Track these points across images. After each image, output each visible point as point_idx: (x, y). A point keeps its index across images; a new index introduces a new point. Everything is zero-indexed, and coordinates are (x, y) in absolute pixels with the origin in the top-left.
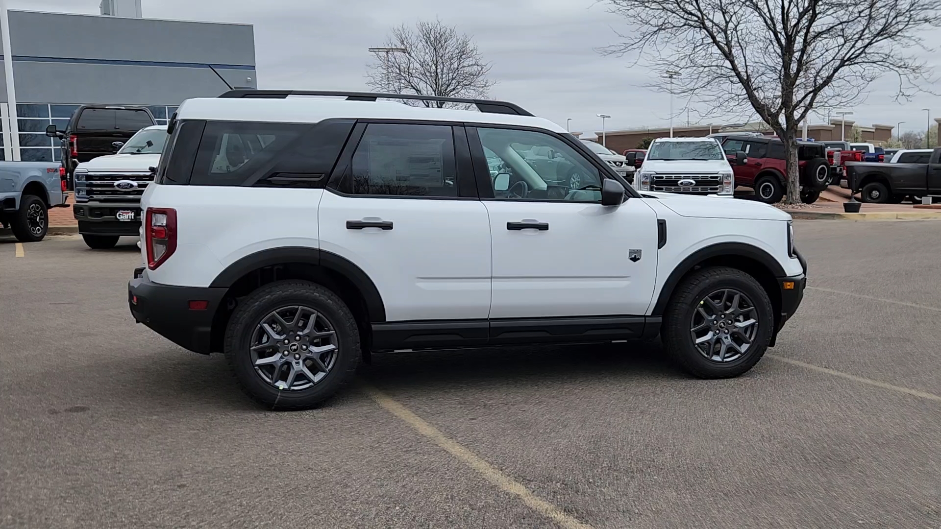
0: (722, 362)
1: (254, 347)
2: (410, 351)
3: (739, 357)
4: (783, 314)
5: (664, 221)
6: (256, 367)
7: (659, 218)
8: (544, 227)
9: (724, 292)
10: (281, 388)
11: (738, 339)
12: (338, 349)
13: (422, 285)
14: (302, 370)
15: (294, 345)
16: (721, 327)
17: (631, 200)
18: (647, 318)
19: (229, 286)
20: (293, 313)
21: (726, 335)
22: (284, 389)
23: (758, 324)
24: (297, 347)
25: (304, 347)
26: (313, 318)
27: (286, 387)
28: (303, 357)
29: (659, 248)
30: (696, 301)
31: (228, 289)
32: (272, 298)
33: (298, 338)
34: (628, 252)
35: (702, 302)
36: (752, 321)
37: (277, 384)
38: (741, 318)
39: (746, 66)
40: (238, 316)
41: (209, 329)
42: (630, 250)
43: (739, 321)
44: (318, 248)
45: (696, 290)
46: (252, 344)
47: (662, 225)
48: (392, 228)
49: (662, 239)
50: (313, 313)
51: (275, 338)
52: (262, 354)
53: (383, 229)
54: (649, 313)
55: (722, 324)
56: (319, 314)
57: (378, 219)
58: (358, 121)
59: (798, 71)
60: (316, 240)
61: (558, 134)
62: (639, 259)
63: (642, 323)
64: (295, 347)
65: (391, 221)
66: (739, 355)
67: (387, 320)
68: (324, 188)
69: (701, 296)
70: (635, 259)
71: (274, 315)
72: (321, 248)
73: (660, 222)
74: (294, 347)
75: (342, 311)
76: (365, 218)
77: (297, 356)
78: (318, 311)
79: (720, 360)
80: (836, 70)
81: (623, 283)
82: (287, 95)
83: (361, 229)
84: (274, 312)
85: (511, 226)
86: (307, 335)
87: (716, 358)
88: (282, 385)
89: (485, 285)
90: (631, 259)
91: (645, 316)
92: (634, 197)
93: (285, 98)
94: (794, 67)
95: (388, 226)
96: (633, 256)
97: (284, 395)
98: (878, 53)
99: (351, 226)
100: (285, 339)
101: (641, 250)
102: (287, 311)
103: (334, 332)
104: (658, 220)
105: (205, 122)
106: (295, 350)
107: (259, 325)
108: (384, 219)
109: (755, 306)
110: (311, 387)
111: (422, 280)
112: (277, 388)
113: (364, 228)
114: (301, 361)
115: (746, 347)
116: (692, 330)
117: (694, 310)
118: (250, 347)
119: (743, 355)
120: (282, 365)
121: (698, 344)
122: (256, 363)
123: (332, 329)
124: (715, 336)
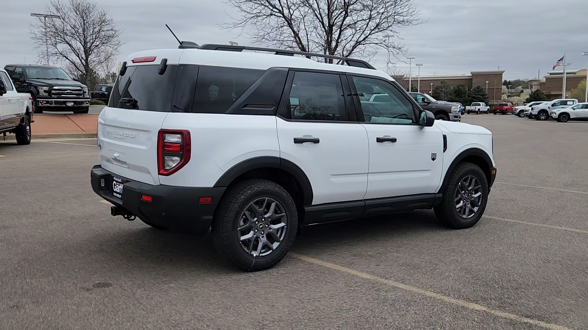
1: (239, 228)
2: (317, 224)
3: (474, 215)
5: (446, 135)
6: (240, 242)
7: (444, 134)
8: (394, 140)
9: (469, 177)
10: (255, 255)
11: (473, 204)
12: (287, 226)
13: (333, 179)
14: (266, 242)
15: (261, 225)
16: (466, 197)
18: (435, 195)
19: (227, 185)
20: (262, 202)
21: (468, 203)
23: (482, 195)
24: (263, 226)
25: (267, 226)
26: (273, 205)
27: (258, 255)
28: (266, 232)
29: (444, 152)
31: (226, 188)
32: (252, 193)
33: (263, 220)
34: (431, 155)
35: (460, 184)
36: (479, 194)
37: (252, 253)
38: (473, 192)
39: (308, 42)
40: (230, 207)
41: (211, 217)
42: (432, 154)
43: (473, 194)
44: (279, 157)
45: (458, 177)
46: (238, 225)
47: (445, 137)
48: (319, 142)
49: (445, 146)
50: (274, 202)
51: (252, 220)
52: (244, 233)
53: (314, 143)
54: (437, 192)
56: (277, 202)
57: (310, 136)
58: (290, 69)
59: (337, 46)
60: (278, 151)
62: (435, 159)
63: (434, 198)
64: (261, 226)
65: (319, 138)
66: (474, 213)
67: (313, 204)
68: (275, 115)
69: (460, 180)
70: (433, 159)
71: (251, 205)
72: (281, 157)
73: (444, 136)
75: (290, 200)
76: (304, 136)
77: (263, 232)
78: (277, 200)
79: (466, 217)
80: (354, 47)
81: (427, 174)
82: (242, 49)
83: (302, 143)
84: (252, 202)
85: (379, 140)
86: (269, 217)
87: (464, 216)
88: (255, 254)
89: (364, 178)
93: (241, 51)
94: (334, 44)
95: (316, 141)
96: (433, 157)
97: (257, 260)
98: (377, 39)
99: (297, 141)
100: (256, 221)
101: (436, 154)
102: (260, 201)
103: (285, 214)
104: (443, 135)
105: (198, 67)
106: (262, 228)
107: (243, 212)
108: (315, 137)
109: (481, 185)
110: (271, 253)
111: (333, 176)
112: (253, 255)
113: (304, 143)
114: (264, 236)
115: (477, 208)
116: (455, 200)
117: (456, 189)
118: (237, 228)
119: (476, 214)
120: (255, 239)
121: (457, 209)
122: (241, 239)
123: (284, 212)
124: (464, 203)
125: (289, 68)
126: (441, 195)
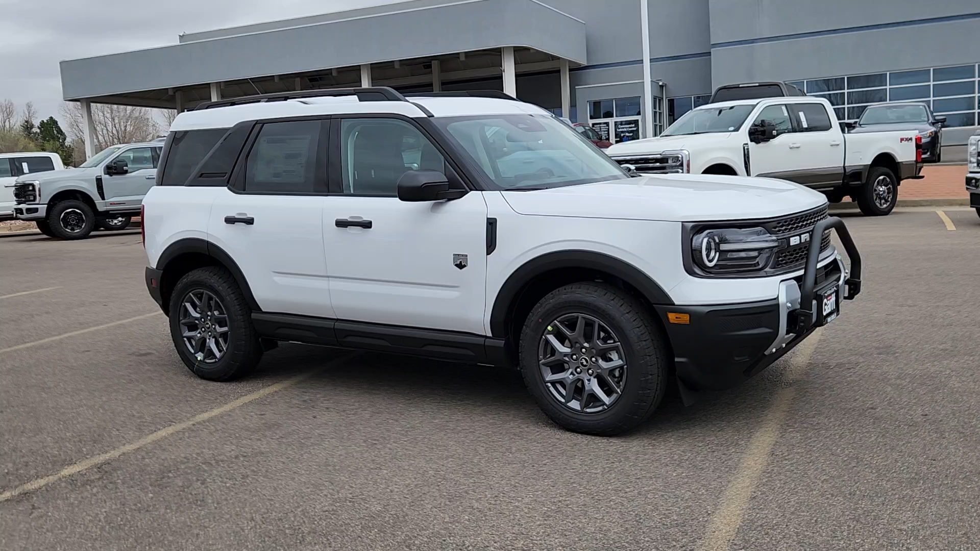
0: (582, 412)
1: (182, 322)
3: (603, 410)
4: (677, 360)
5: (495, 219)
7: (488, 217)
8: (367, 225)
9: (578, 318)
10: (199, 359)
11: (604, 384)
12: (230, 331)
13: (278, 279)
14: (211, 346)
15: (207, 323)
16: (582, 364)
17: (472, 194)
18: (487, 340)
20: (201, 295)
21: (589, 377)
22: (200, 360)
23: (627, 368)
24: (210, 326)
25: (213, 326)
26: (213, 301)
27: (202, 359)
28: (213, 335)
29: (488, 253)
30: (541, 327)
31: (163, 271)
32: (187, 282)
33: (209, 318)
34: (452, 257)
35: (549, 328)
37: (196, 355)
38: (614, 356)
42: (454, 255)
43: (610, 360)
44: (207, 239)
46: (181, 318)
47: (492, 224)
48: (252, 224)
49: (491, 245)
50: (212, 297)
51: (194, 315)
53: (248, 224)
54: (488, 333)
55: (584, 361)
57: (245, 214)
60: (207, 232)
62: (465, 266)
63: (482, 345)
65: (253, 217)
66: (603, 407)
67: (261, 310)
68: (227, 186)
69: (548, 318)
70: (460, 266)
71: (191, 296)
73: (491, 221)
74: (207, 326)
76: (237, 214)
77: (210, 334)
78: (215, 296)
79: (582, 408)
81: (451, 294)
83: (233, 223)
84: (190, 294)
85: (341, 224)
87: (575, 405)
88: (199, 356)
89: (324, 283)
90: (456, 265)
91: (486, 337)
95: (250, 222)
96: (458, 262)
97: (201, 366)
101: (466, 256)
103: (226, 315)
104: (488, 219)
106: (208, 328)
107: (183, 304)
108: (251, 215)
109: (619, 341)
110: (216, 362)
111: (277, 274)
112: (197, 358)
113: (236, 223)
114: (211, 338)
115: (614, 396)
116: (540, 362)
117: (542, 337)
118: (179, 321)
119: (608, 408)
120: (199, 339)
121: (553, 383)
122: (184, 335)
123: (225, 313)
124: (574, 375)
125: (257, 121)
126: (501, 343)
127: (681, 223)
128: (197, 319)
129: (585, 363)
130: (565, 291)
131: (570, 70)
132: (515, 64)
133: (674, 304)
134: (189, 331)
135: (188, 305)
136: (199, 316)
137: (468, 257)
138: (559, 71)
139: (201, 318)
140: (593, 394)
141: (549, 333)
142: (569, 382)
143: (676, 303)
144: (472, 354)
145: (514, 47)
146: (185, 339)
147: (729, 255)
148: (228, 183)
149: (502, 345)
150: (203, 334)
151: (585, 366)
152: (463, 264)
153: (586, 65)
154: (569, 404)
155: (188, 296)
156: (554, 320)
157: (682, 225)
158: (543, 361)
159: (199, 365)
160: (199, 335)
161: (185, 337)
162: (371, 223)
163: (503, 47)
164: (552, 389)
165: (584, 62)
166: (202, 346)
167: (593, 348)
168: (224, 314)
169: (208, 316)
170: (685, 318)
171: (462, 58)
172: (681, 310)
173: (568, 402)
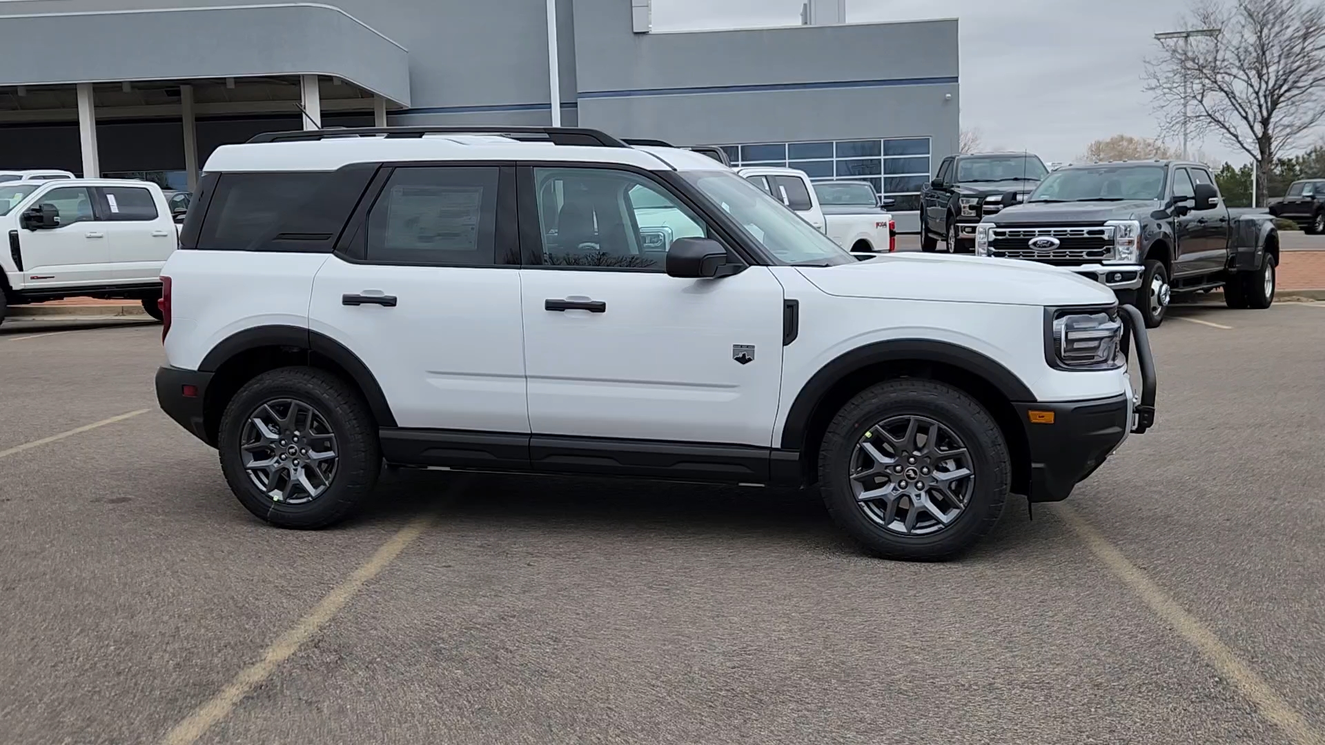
0: (909, 534)
1: (246, 446)
2: (448, 469)
3: (940, 529)
4: (1034, 465)
5: (797, 302)
7: (786, 298)
8: (599, 308)
9: (909, 420)
10: (275, 499)
11: (941, 500)
12: (339, 457)
13: (435, 381)
14: (298, 480)
15: (292, 447)
16: (909, 476)
17: (753, 270)
18: (773, 452)
19: (214, 370)
20: (286, 407)
21: (918, 492)
22: (278, 501)
23: (975, 478)
24: (296, 450)
25: (303, 451)
26: (309, 415)
27: (281, 499)
28: (302, 463)
29: (786, 342)
30: (856, 434)
31: (216, 374)
32: (261, 387)
33: (296, 439)
34: (732, 349)
35: (868, 434)
37: (271, 494)
38: (951, 465)
41: (201, 420)
42: (734, 346)
43: (946, 470)
44: (306, 327)
45: (856, 414)
46: (244, 441)
47: (791, 308)
48: (395, 305)
49: (790, 332)
50: (309, 409)
51: (268, 436)
52: (255, 456)
53: (385, 306)
54: (777, 444)
55: (911, 473)
56: (315, 411)
57: (380, 292)
58: (385, 165)
60: (307, 317)
61: (651, 171)
62: (750, 360)
63: (766, 459)
64: (293, 450)
65: (394, 295)
66: (941, 526)
67: (398, 425)
68: (332, 252)
69: (866, 422)
70: (743, 360)
71: (265, 409)
72: (310, 328)
73: (790, 303)
74: (291, 451)
76: (365, 292)
77: (296, 462)
78: (313, 408)
79: (905, 531)
81: (727, 396)
82: (323, 136)
83: (358, 305)
84: (266, 405)
85: (553, 306)
86: (305, 437)
87: (897, 526)
88: (277, 496)
89: (518, 386)
90: (737, 359)
91: (771, 449)
92: (759, 264)
93: (319, 140)
95: (390, 302)
96: (741, 355)
97: (280, 508)
99: (350, 301)
101: (753, 347)
102: (280, 405)
103: (333, 435)
104: (785, 300)
105: (220, 174)
106: (293, 454)
107: (250, 420)
108: (388, 293)
109: (966, 447)
110: (309, 502)
111: (432, 375)
112: (272, 498)
113: (362, 304)
114: (299, 468)
115: (954, 513)
116: (851, 477)
117: (855, 446)
118: (240, 446)
119: (946, 527)
120: (276, 471)
121: (866, 501)
122: (249, 465)
123: (330, 430)
124: (897, 490)
125: (383, 163)
126: (795, 456)
127: (1043, 308)
128: (273, 441)
129: (913, 475)
130: (892, 389)
131: (388, 113)
132: (320, 99)
133: (1035, 401)
134: (255, 460)
135: (258, 422)
136: (276, 437)
137: (756, 349)
138: (372, 114)
139: (281, 440)
140: (925, 512)
141: (867, 440)
142: (892, 499)
143: (1039, 399)
144: (748, 471)
145: (319, 76)
146: (250, 471)
147: (1076, 345)
148: (335, 247)
149: (797, 458)
150: (282, 463)
151: (914, 478)
152: (747, 357)
153: (410, 107)
154: (890, 526)
155: (262, 407)
156: (874, 425)
157: (1045, 311)
158: (854, 476)
159: (276, 507)
160: (276, 465)
161: (249, 468)
162: (604, 305)
163: (303, 75)
164: (866, 509)
165: (406, 103)
166: (281, 480)
167: (928, 457)
168: (329, 433)
169: (296, 436)
170: (1049, 417)
171: (231, 86)
172: (1045, 407)
173: (889, 524)
